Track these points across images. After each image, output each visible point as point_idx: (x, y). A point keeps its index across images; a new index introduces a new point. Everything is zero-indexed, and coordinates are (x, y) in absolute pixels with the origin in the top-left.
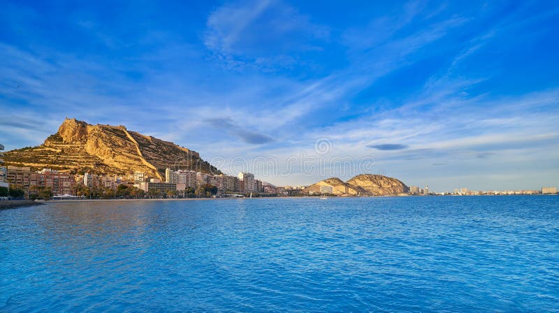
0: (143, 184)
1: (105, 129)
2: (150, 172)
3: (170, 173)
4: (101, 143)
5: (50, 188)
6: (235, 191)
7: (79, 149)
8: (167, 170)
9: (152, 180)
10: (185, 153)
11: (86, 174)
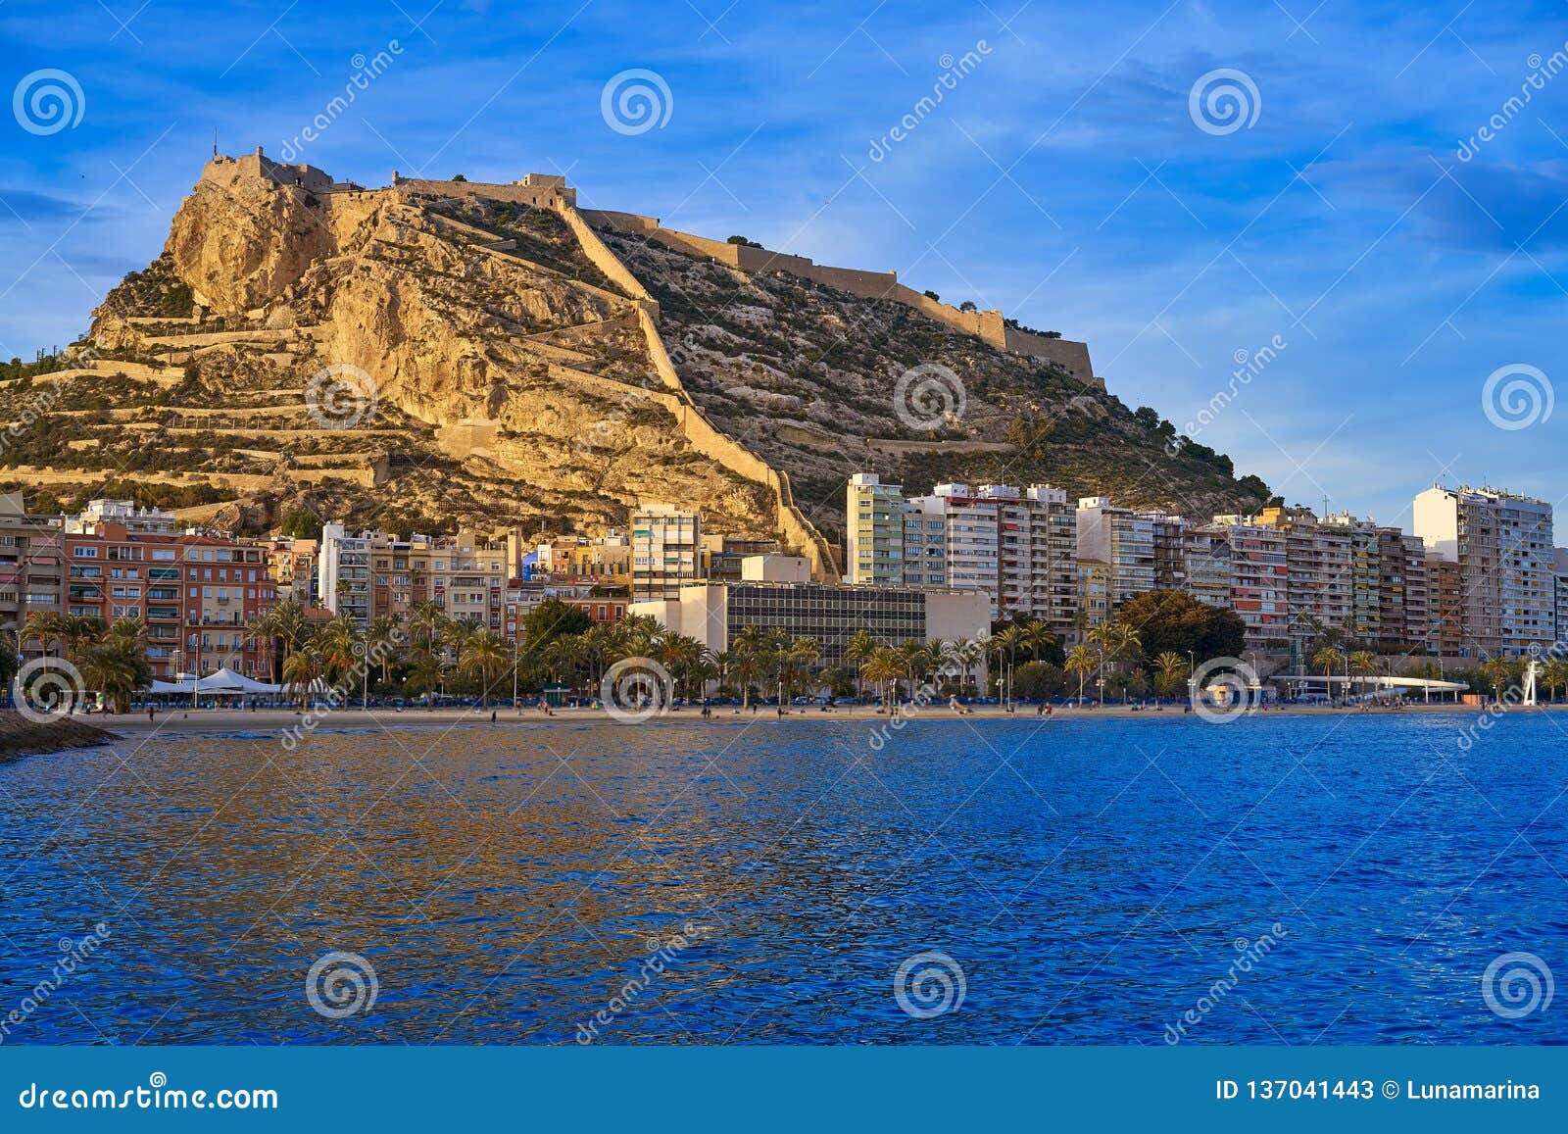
0: (693, 596)
1: (437, 208)
2: (739, 505)
3: (880, 510)
4: (418, 315)
5: (130, 630)
6: (1391, 646)
7: (283, 360)
8: (859, 487)
9: (753, 569)
10: (981, 346)
11: (332, 531)
